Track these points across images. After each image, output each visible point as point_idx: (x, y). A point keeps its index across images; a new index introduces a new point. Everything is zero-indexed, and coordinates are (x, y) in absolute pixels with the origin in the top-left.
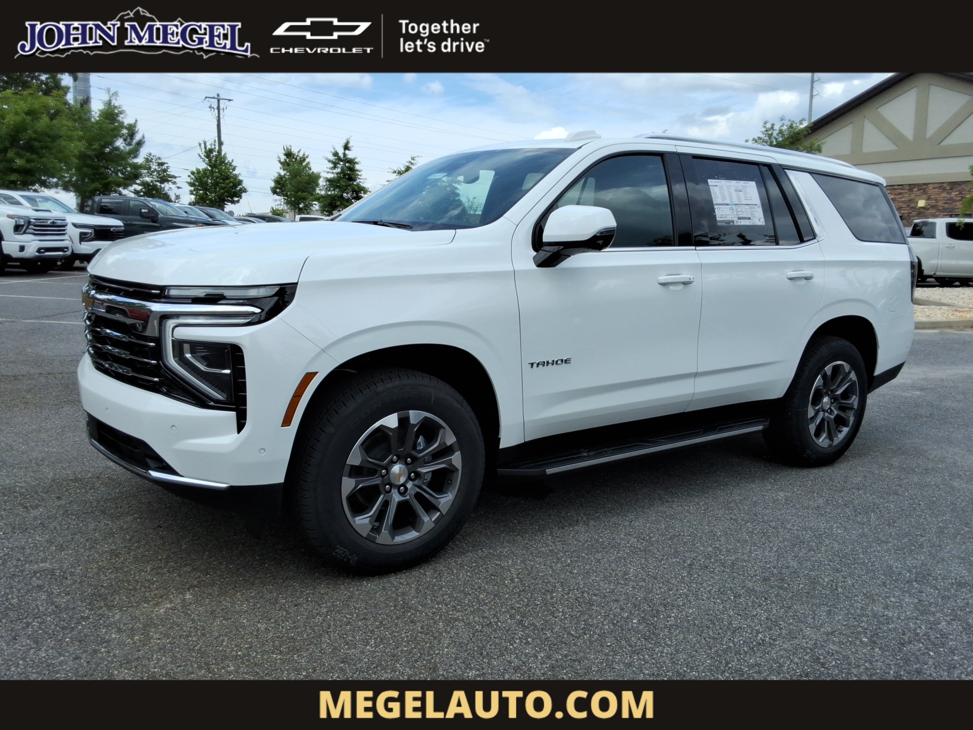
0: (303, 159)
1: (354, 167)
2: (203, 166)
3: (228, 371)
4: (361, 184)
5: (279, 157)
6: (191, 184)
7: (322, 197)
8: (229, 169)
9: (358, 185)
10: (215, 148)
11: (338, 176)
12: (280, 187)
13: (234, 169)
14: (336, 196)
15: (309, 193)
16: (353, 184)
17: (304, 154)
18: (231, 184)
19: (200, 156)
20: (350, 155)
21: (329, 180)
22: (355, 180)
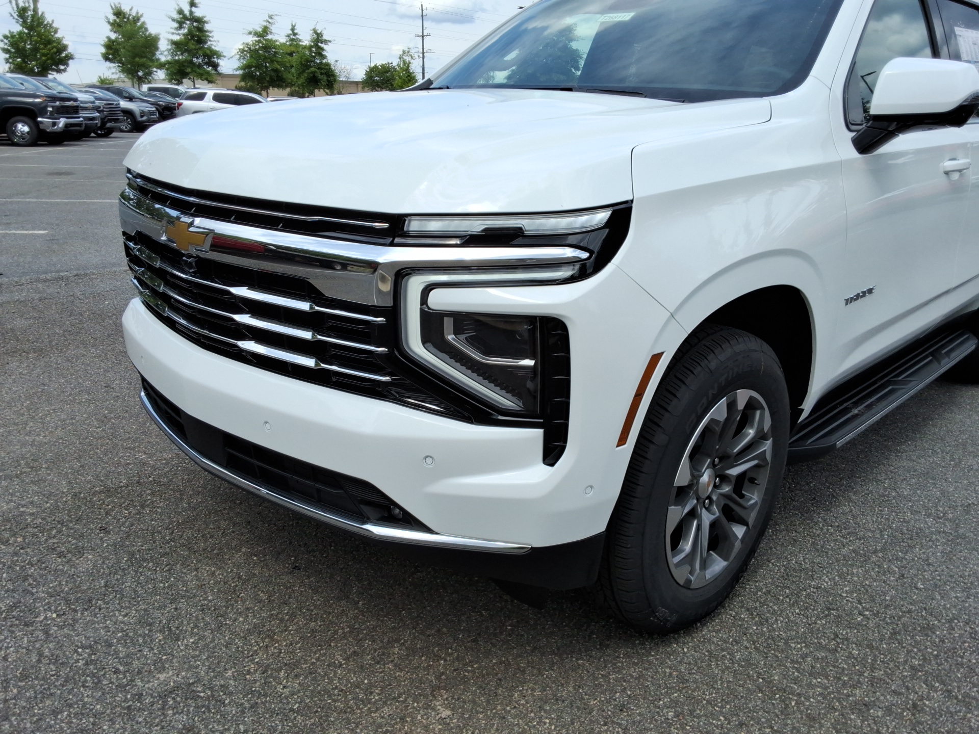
0: (137, 19)
1: (203, 28)
2: (17, 28)
3: (529, 362)
4: (213, 47)
5: (107, 18)
6: (6, 51)
7: (168, 63)
8: (50, 32)
9: (209, 48)
10: (29, 6)
11: (185, 38)
12: (112, 52)
13: (56, 32)
14: (185, 61)
15: (149, 59)
16: (203, 47)
17: (137, 13)
18: (55, 50)
19: (12, 15)
20: (198, 12)
21: (174, 43)
22: (206, 43)
